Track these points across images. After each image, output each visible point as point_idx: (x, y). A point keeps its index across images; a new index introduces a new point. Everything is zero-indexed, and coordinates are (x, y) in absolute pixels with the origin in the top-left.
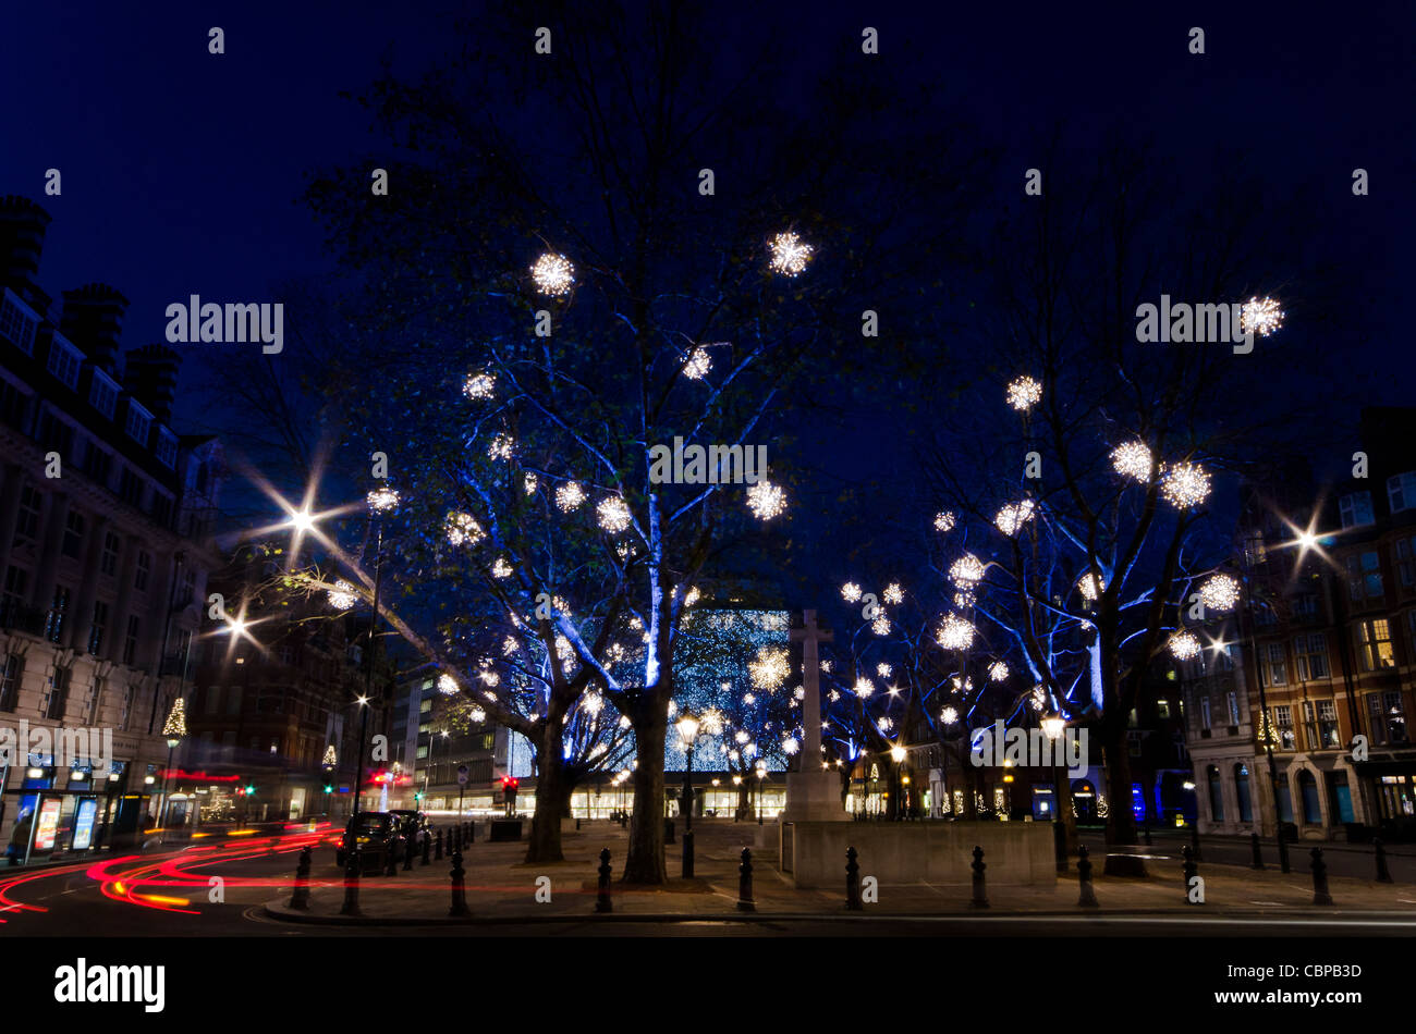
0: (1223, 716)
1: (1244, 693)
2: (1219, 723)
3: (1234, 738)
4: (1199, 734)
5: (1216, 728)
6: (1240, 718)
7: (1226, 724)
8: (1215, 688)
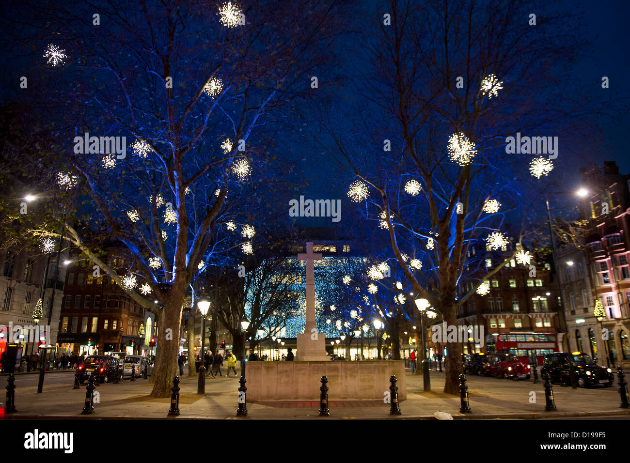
0: (581, 303)
1: (590, 290)
2: (579, 307)
3: (587, 314)
4: (570, 312)
5: (577, 309)
6: (589, 303)
7: (583, 307)
8: (576, 288)
